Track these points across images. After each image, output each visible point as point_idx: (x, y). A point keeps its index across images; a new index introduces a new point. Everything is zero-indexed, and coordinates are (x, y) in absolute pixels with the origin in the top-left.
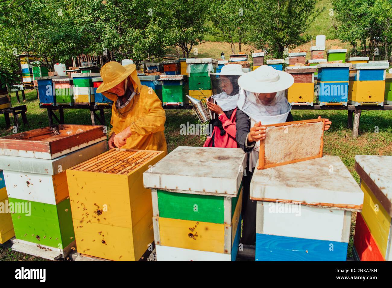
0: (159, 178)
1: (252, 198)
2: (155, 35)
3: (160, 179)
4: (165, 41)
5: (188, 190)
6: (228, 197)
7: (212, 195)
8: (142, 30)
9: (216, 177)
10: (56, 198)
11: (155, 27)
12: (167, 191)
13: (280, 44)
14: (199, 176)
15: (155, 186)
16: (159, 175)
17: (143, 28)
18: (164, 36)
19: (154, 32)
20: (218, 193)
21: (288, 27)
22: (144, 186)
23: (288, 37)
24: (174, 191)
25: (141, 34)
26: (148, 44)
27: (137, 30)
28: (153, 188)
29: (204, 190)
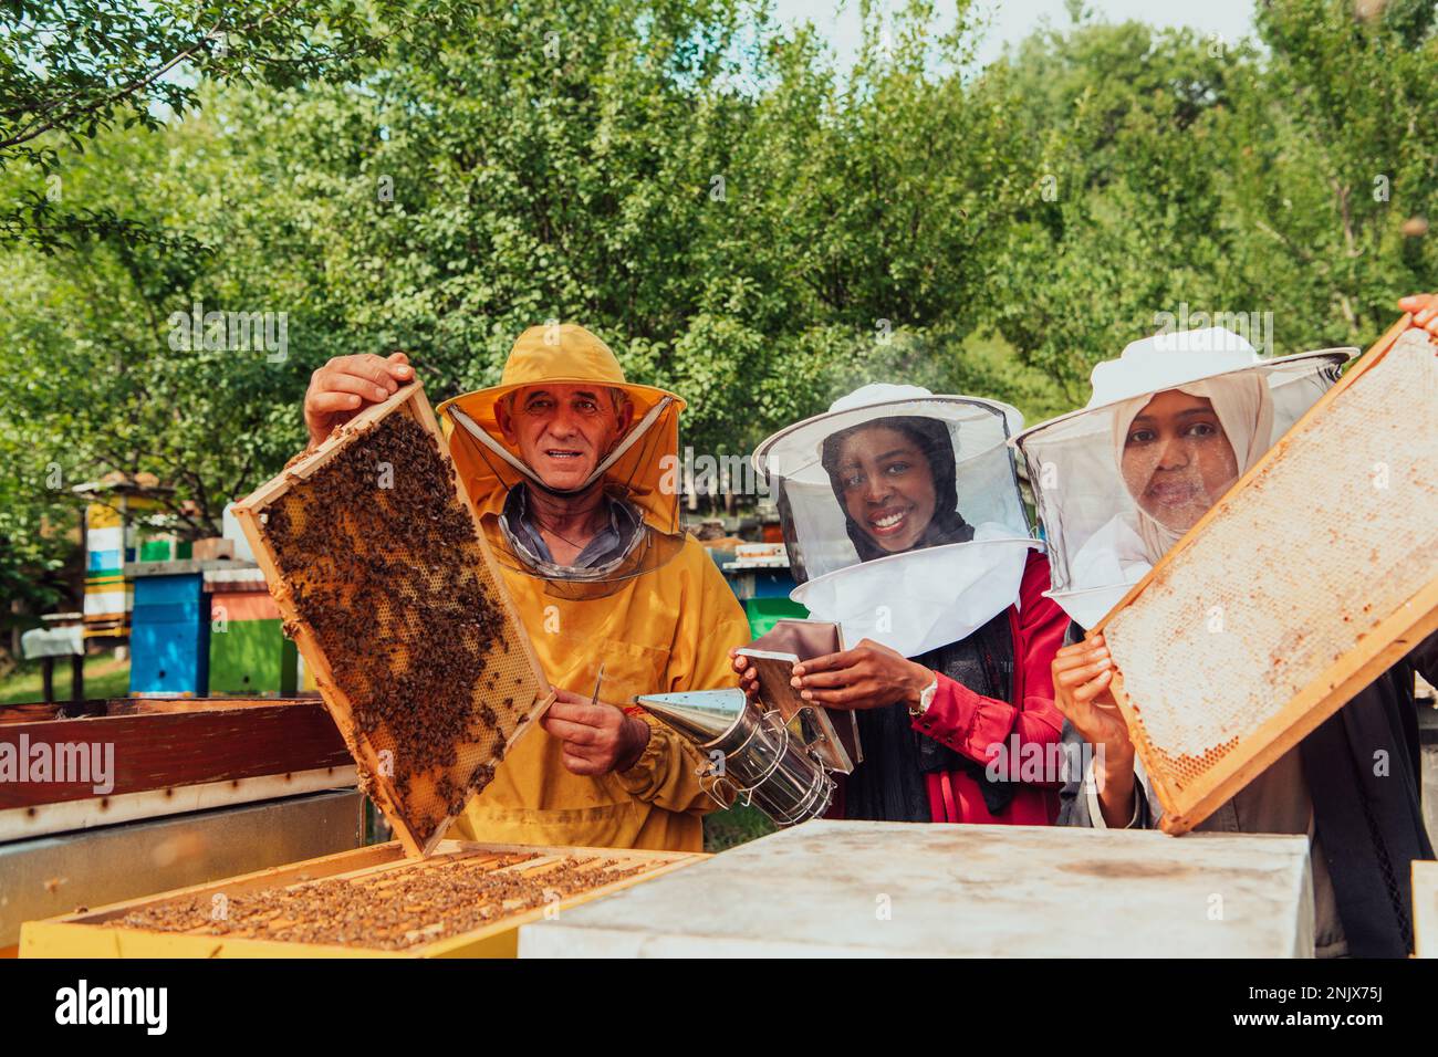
2: (725, 364)
8: (662, 345)
11: (725, 327)
17: (667, 335)
18: (766, 374)
19: (721, 348)
25: (655, 360)
26: (685, 412)
27: (636, 341)
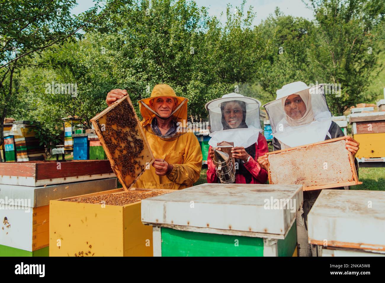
0: (163, 207)
1: (312, 241)
2: (197, 91)
3: (165, 208)
4: (208, 98)
5: (206, 226)
6: (270, 239)
7: (244, 235)
8: (184, 87)
9: (249, 205)
10: (33, 242)
11: (197, 83)
12: (174, 228)
13: (339, 104)
14: (222, 204)
15: (157, 220)
16: (163, 202)
18: (206, 93)
19: (196, 87)
20: (253, 232)
21: (347, 85)
22: (142, 221)
23: (348, 96)
24: (184, 229)
25: (182, 90)
27: (178, 86)
28: (155, 225)
29: (230, 227)
